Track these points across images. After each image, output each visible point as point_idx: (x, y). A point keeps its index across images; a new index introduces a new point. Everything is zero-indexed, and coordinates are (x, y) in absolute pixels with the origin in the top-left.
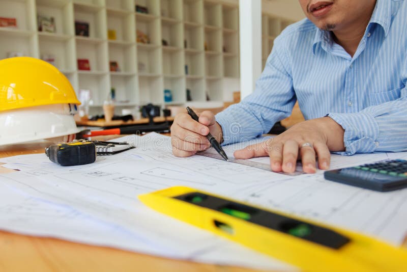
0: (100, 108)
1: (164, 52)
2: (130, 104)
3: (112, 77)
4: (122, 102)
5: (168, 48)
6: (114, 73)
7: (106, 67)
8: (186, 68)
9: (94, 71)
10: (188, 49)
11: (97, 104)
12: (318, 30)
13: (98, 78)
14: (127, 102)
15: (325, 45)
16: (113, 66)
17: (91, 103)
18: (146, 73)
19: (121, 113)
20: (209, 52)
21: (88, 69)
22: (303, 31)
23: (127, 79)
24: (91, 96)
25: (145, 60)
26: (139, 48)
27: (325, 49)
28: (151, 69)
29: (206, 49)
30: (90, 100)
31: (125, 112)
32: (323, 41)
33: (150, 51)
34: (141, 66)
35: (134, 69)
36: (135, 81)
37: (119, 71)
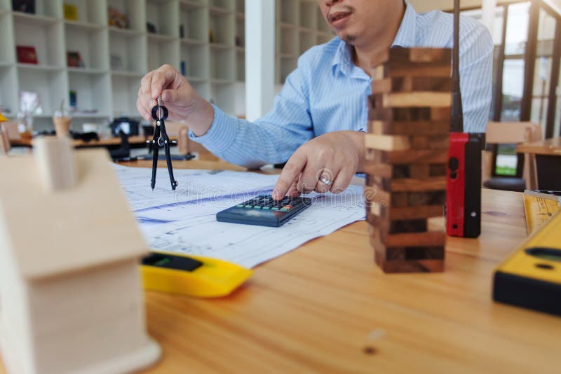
0: (49, 120)
1: (150, 41)
2: (98, 115)
3: (71, 74)
4: (86, 112)
5: (157, 36)
6: (74, 69)
7: (62, 60)
8: (183, 65)
9: (43, 65)
10: (186, 39)
11: (48, 114)
12: (338, 50)
13: (50, 75)
14: (95, 111)
15: (344, 68)
16: (73, 59)
17: (39, 112)
18: (123, 72)
19: (82, 128)
20: (215, 45)
21: (35, 62)
22: (327, 52)
23: (94, 78)
24: (39, 102)
25: (122, 52)
26: (112, 34)
27: (344, 72)
28: (131, 66)
29: (211, 40)
30: (37, 107)
31: (87, 128)
32: (342, 63)
33: (130, 39)
34: (115, 61)
35: (105, 65)
36: (107, 83)
37: (83, 66)
